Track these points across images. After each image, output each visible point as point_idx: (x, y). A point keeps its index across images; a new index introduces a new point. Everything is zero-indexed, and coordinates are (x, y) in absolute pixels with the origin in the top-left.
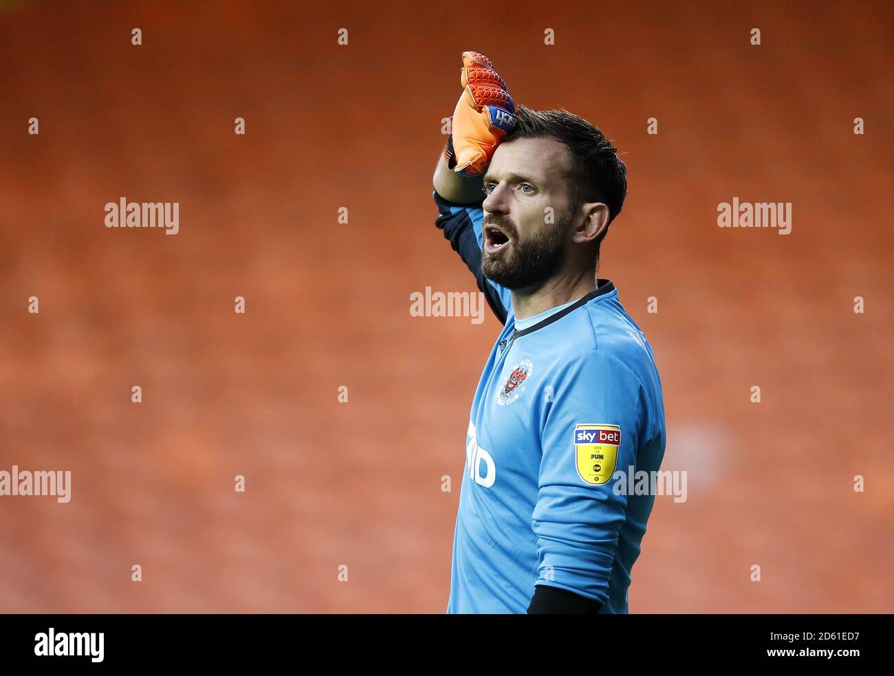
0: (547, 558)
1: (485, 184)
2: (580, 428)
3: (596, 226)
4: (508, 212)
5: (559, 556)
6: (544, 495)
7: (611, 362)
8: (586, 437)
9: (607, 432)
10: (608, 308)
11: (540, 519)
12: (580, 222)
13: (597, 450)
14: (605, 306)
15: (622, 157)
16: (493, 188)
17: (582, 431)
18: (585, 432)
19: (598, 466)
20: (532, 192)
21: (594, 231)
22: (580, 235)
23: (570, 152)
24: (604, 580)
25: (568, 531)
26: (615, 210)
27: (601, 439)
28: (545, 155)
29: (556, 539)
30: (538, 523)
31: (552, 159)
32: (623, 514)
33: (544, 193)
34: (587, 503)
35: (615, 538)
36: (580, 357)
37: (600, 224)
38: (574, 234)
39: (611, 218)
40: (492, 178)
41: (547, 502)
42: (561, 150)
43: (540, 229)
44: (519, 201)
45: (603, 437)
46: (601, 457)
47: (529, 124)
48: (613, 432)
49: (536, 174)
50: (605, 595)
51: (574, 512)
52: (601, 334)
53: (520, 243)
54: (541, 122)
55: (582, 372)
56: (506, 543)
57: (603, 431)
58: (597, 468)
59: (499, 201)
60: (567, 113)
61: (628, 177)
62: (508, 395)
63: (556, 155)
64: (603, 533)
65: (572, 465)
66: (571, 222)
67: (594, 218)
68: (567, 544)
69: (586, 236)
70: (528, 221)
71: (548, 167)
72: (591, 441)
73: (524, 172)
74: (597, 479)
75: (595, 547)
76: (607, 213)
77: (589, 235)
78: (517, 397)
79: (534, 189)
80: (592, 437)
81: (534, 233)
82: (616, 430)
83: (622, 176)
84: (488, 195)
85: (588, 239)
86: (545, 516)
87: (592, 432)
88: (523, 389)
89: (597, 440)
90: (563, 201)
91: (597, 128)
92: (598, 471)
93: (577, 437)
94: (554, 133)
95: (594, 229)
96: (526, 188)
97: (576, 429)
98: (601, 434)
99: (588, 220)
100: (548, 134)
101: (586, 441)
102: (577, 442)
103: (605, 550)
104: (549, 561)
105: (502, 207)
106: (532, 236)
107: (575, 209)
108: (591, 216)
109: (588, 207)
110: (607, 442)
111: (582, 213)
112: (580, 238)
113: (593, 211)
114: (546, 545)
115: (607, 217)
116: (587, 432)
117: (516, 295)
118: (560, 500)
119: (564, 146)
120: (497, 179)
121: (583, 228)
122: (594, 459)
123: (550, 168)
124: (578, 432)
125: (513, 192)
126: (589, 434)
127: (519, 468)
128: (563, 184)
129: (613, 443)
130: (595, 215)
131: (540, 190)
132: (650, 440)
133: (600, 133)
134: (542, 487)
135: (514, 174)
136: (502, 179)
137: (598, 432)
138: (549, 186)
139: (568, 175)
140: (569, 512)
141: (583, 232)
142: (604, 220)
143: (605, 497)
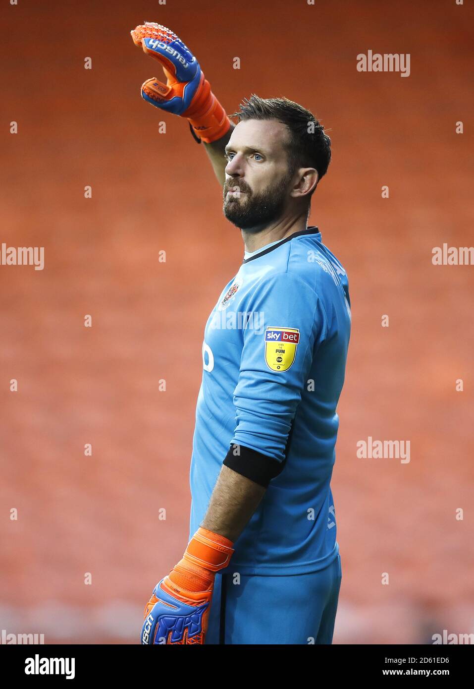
0: (241, 424)
1: (227, 152)
2: (270, 330)
3: (308, 185)
4: (243, 175)
5: (248, 423)
6: (242, 378)
7: (296, 282)
8: (273, 336)
9: (289, 334)
10: (307, 244)
11: (238, 395)
12: (297, 183)
13: (280, 346)
14: (305, 243)
15: (327, 133)
16: (233, 157)
17: (271, 332)
18: (272, 333)
19: (281, 358)
20: (262, 159)
21: (307, 189)
22: (297, 191)
23: (289, 131)
24: (282, 443)
25: (256, 405)
26: (322, 172)
27: (284, 338)
28: (272, 133)
29: (248, 411)
30: (237, 398)
31: (276, 135)
32: (299, 395)
33: (270, 161)
34: (272, 385)
35: (293, 412)
36: (273, 278)
37: (312, 184)
38: (292, 191)
39: (320, 178)
40: (232, 149)
41: (244, 383)
42: (283, 129)
43: (268, 187)
44: (251, 167)
45: (286, 337)
46: (283, 352)
47: (259, 109)
48: (293, 334)
49: (265, 148)
50: (281, 454)
51: (260, 391)
52: (294, 262)
53: (253, 196)
54: (268, 108)
55: (274, 288)
56: (218, 412)
57: (286, 333)
58: (279, 360)
59: (238, 167)
60: (288, 100)
61: (331, 148)
62: (224, 303)
63: (279, 133)
64: (284, 408)
65: (262, 356)
66: (290, 182)
67: (307, 179)
68: (255, 415)
69: (301, 192)
70: (259, 182)
71: (274, 141)
72: (277, 339)
73: (255, 145)
74: (279, 367)
75: (276, 418)
76: (316, 176)
77: (303, 191)
78: (229, 304)
79: (263, 158)
80: (278, 337)
81: (263, 190)
82: (296, 332)
83: (327, 147)
84: (229, 162)
85: (302, 194)
86: (241, 393)
87: (278, 333)
88: (234, 299)
89: (281, 339)
90: (283, 167)
91: (310, 112)
92: (280, 362)
93: (267, 336)
94: (278, 116)
95: (307, 187)
96: (257, 157)
97: (267, 330)
98: (284, 335)
99: (303, 180)
100: (273, 117)
101: (273, 339)
102: (267, 339)
103: (283, 421)
104: (242, 426)
105: (240, 171)
106: (262, 192)
107: (293, 172)
108: (305, 178)
109: (302, 171)
110: (288, 340)
111: (298, 175)
112: (297, 194)
113: (306, 174)
114: (241, 415)
115: (316, 179)
116: (275, 332)
117: (246, 233)
118: (252, 382)
119: (285, 126)
120: (235, 150)
121: (299, 186)
122: (278, 352)
123: (275, 143)
124: (268, 332)
125: (247, 160)
126: (276, 334)
127: (228, 357)
128: (284, 154)
129: (293, 341)
130: (308, 178)
131: (267, 158)
132: (323, 341)
133: (311, 115)
134: (241, 371)
135: (247, 147)
136: (239, 150)
137: (282, 333)
138: (274, 156)
139: (288, 147)
140: (257, 391)
141: (299, 189)
142: (314, 180)
143: (284, 381)
